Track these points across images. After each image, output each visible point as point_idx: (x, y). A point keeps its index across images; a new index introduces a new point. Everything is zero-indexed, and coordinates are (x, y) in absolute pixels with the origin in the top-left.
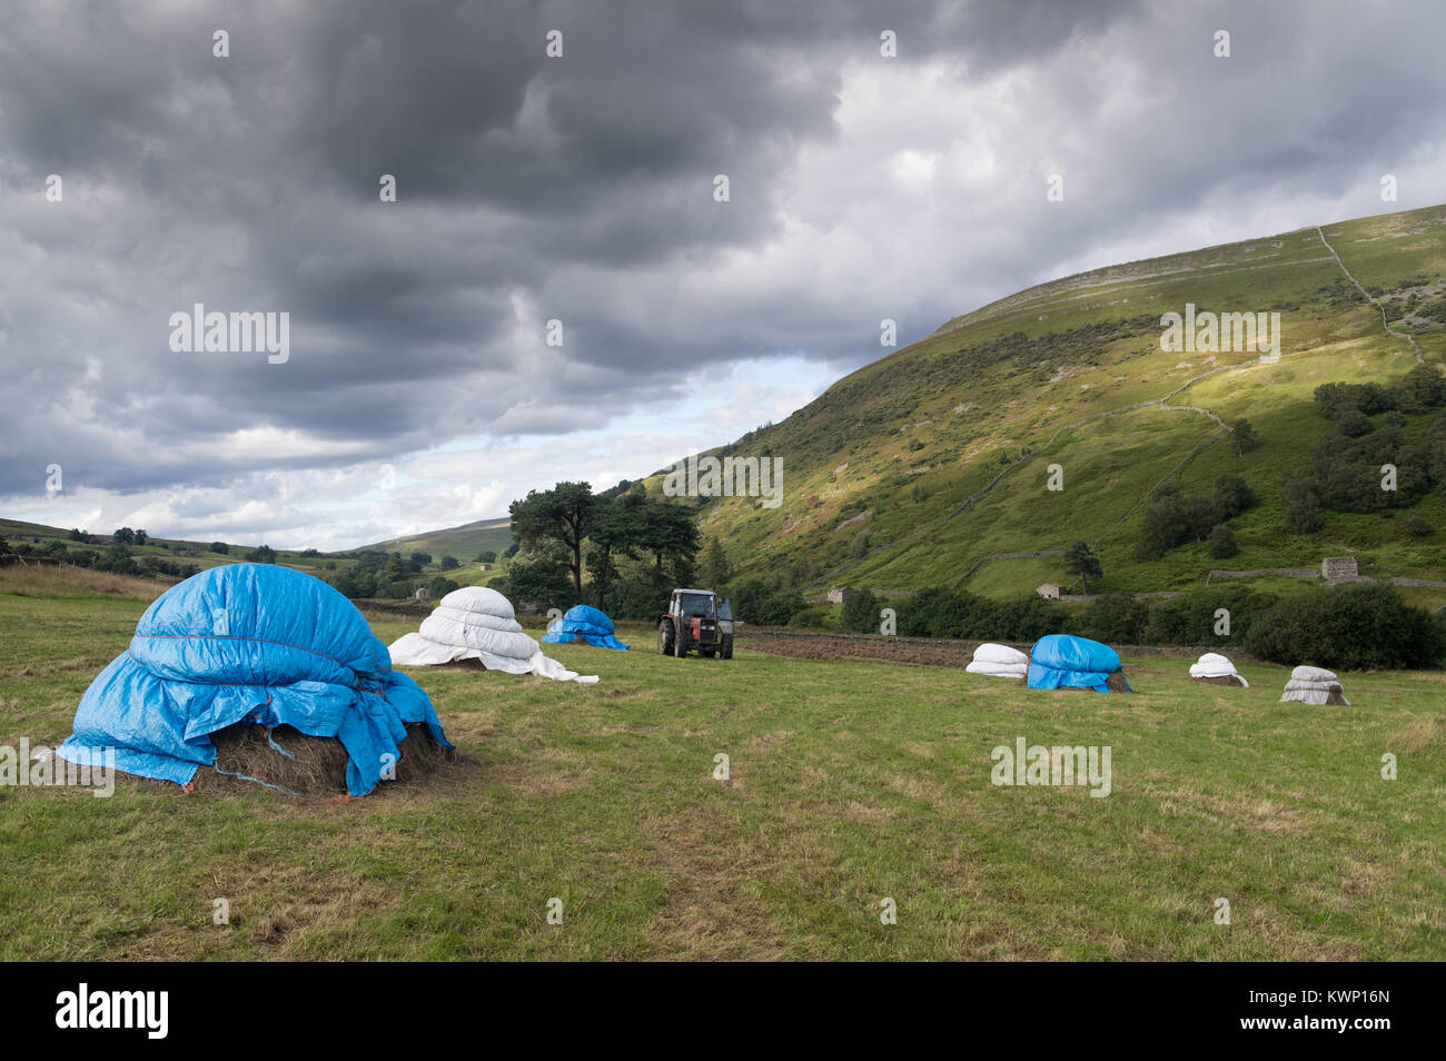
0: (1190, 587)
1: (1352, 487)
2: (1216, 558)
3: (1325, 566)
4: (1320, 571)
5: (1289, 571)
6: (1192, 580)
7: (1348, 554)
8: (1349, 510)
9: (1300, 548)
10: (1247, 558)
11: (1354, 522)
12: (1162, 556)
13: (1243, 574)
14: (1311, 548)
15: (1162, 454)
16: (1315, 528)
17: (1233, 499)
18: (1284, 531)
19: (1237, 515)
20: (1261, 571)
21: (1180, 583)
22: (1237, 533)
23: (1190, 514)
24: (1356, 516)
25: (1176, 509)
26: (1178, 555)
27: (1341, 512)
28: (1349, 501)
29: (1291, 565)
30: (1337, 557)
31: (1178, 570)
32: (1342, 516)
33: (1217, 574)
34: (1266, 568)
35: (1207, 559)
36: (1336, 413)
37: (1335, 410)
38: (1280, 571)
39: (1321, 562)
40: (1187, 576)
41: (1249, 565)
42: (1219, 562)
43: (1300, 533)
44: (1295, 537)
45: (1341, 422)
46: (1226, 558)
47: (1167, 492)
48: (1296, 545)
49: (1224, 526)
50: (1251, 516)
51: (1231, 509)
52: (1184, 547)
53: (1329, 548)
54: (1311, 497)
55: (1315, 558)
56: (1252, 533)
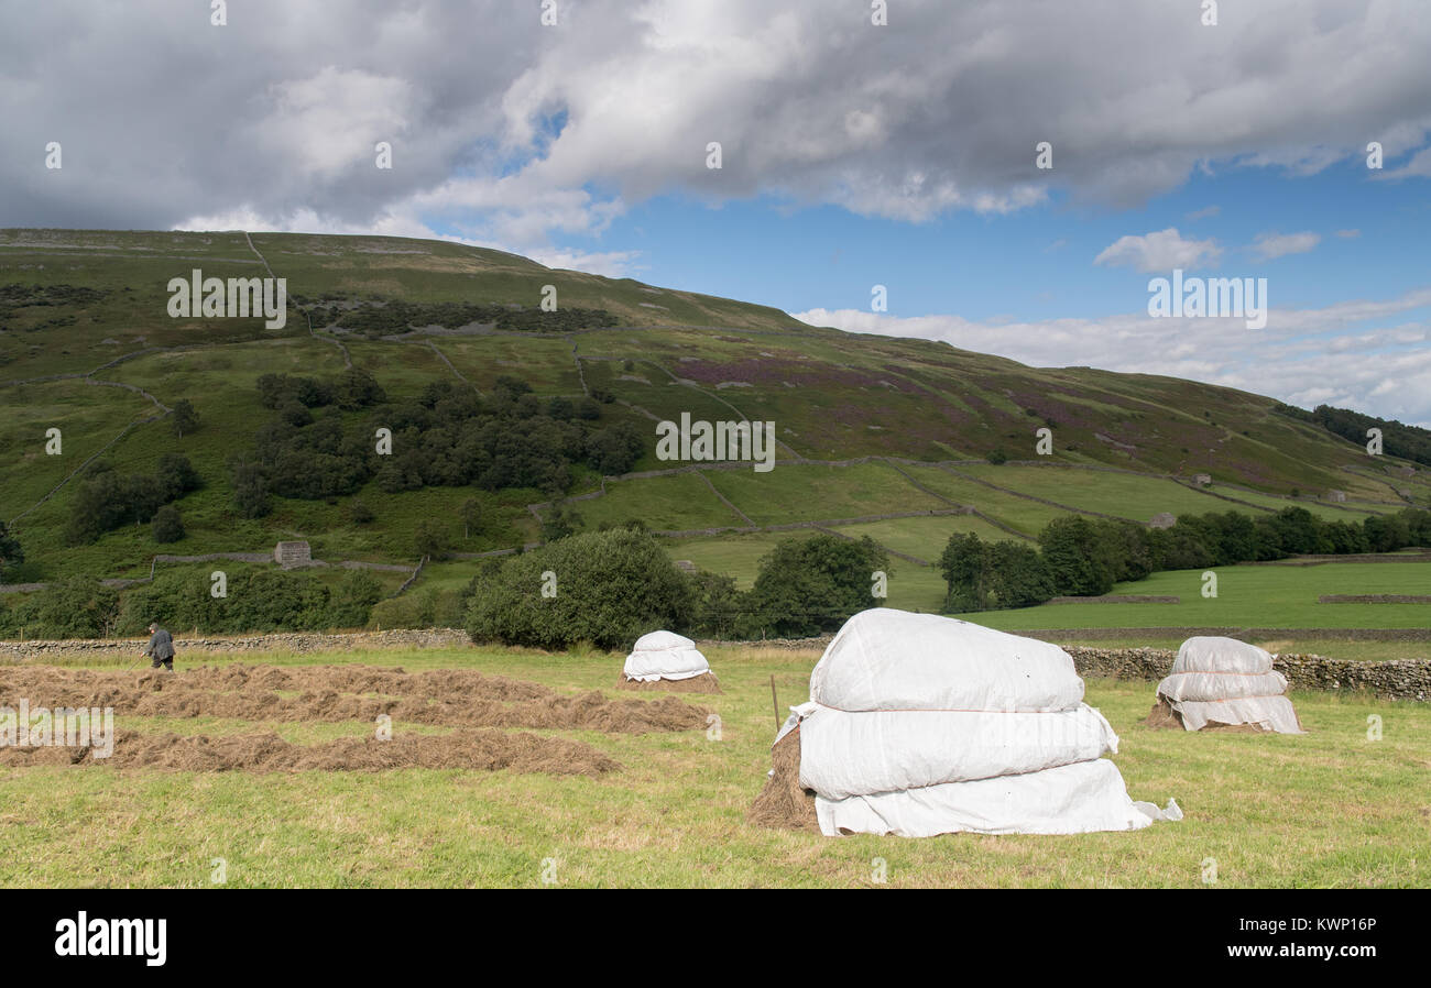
0: (132, 573)
1: (299, 473)
2: (161, 542)
3: (279, 552)
4: (272, 556)
5: (241, 556)
6: (134, 566)
7: (299, 539)
8: (296, 496)
9: (249, 532)
10: (194, 542)
11: (302, 508)
12: (96, 539)
13: (192, 558)
14: (261, 532)
15: (90, 430)
16: (264, 512)
17: (177, 480)
18: (232, 515)
19: (181, 498)
20: (212, 556)
21: (123, 569)
22: (185, 515)
23: (131, 492)
24: (302, 502)
25: (115, 487)
26: (115, 538)
27: (287, 497)
28: (296, 487)
29: (242, 549)
30: (290, 542)
31: (117, 554)
32: (289, 501)
33: (162, 559)
34: (217, 552)
35: (150, 544)
36: (279, 403)
37: (276, 399)
38: (231, 555)
39: (275, 546)
40: (128, 561)
41: (197, 550)
42: (164, 547)
43: (248, 518)
44: (244, 522)
45: (283, 411)
46: (172, 542)
47: (101, 468)
48: (244, 530)
49: (170, 508)
50: (196, 499)
51: (174, 491)
52: (122, 530)
53: (276, 532)
54: (260, 480)
55: (266, 543)
56: (198, 516)
